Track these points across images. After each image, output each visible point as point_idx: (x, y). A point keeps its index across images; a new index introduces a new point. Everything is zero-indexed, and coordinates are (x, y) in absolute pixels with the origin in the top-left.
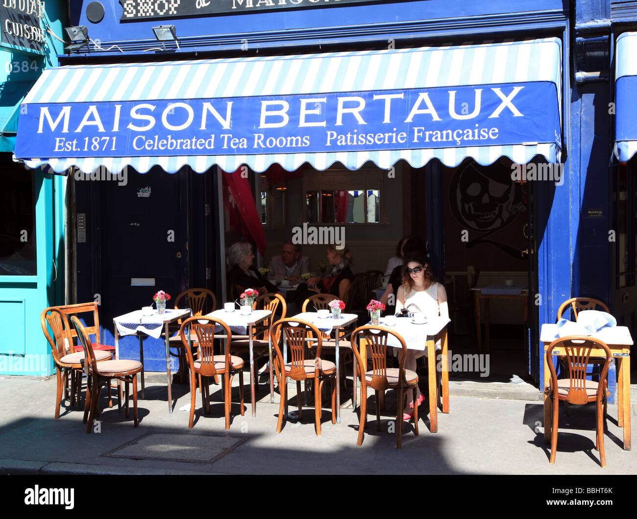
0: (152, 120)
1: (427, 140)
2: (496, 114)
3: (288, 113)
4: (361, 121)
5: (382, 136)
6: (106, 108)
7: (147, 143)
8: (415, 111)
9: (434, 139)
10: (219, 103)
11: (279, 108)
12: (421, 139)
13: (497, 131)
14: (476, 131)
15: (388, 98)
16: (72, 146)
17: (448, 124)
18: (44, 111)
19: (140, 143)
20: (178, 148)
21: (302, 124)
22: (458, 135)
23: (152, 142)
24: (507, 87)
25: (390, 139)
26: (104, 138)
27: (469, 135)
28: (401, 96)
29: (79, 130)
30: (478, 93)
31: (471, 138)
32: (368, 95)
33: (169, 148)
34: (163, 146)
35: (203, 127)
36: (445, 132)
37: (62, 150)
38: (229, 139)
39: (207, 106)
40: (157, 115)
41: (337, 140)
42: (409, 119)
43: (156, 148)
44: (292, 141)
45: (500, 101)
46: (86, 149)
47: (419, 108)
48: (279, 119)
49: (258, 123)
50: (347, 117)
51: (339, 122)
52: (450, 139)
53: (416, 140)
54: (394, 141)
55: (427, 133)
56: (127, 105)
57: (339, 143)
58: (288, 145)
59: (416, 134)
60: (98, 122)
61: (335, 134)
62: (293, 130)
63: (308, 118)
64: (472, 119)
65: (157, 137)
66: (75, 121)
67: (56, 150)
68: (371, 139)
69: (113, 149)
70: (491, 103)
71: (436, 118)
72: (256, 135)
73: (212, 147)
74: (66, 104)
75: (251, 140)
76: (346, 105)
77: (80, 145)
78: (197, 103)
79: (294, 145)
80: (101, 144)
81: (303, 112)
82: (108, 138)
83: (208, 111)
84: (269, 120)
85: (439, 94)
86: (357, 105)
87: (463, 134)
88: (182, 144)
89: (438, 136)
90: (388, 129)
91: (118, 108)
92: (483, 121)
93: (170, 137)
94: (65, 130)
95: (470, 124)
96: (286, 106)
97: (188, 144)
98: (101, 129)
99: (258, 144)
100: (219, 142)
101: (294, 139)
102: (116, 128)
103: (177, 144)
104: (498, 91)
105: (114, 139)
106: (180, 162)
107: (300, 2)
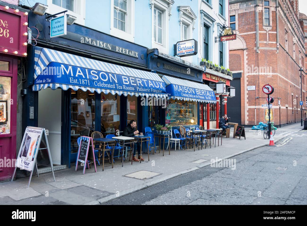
2: (161, 87)
4: (142, 85)
5: (146, 90)
6: (83, 69)
8: (150, 84)
9: (154, 92)
10: (113, 74)
11: (126, 79)
15: (145, 80)
16: (75, 81)
19: (96, 84)
21: (132, 84)
23: (99, 84)
26: (85, 80)
29: (77, 76)
30: (157, 82)
32: (141, 79)
33: (104, 86)
35: (111, 81)
37: (73, 82)
38: (118, 86)
39: (110, 75)
41: (139, 89)
42: (150, 86)
43: (101, 86)
44: (131, 88)
48: (127, 82)
51: (138, 85)
52: (156, 92)
60: (82, 74)
64: (158, 88)
65: (100, 82)
66: (75, 72)
67: (71, 82)
69: (89, 84)
71: (153, 86)
73: (115, 88)
74: (70, 65)
80: (85, 82)
81: (131, 81)
82: (87, 80)
85: (152, 81)
86: (140, 81)
87: (158, 91)
88: (107, 86)
91: (87, 70)
93: (103, 83)
97: (109, 86)
98: (84, 77)
102: (88, 77)
104: (159, 83)
105: (88, 81)
106: (108, 91)
107: (102, 47)
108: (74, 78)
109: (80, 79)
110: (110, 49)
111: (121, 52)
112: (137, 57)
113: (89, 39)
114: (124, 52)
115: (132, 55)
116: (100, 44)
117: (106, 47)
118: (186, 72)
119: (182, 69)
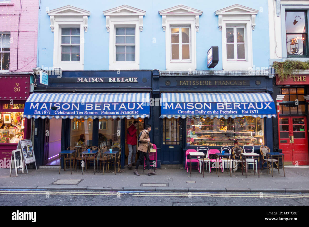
0: (60, 107)
1: (124, 113)
2: (138, 109)
3: (93, 107)
4: (109, 109)
5: (114, 112)
6: (48, 104)
7: (58, 112)
8: (121, 107)
9: (125, 113)
10: (76, 104)
11: (91, 105)
12: (122, 113)
13: (138, 112)
14: (134, 112)
15: (115, 104)
16: (39, 112)
17: (128, 110)
18: (32, 104)
19: (57, 112)
20: (66, 114)
21: (96, 109)
22: (130, 113)
24: (140, 103)
25: (116, 113)
26: (47, 111)
27: (132, 112)
28: (118, 104)
29: (41, 109)
30: (134, 104)
31: (133, 113)
32: (110, 103)
33: (64, 113)
34: (62, 113)
35: (72, 109)
36: (127, 112)
38: (79, 112)
39: (73, 104)
40: (61, 106)
41: (104, 113)
42: (120, 109)
43: (60, 114)
44: (93, 113)
45: (139, 106)
46: (43, 113)
47: (122, 107)
48: (91, 108)
49: (85, 109)
50: (106, 108)
51: (104, 109)
52: (128, 113)
53: (121, 113)
54: (116, 114)
55: (124, 112)
56: (53, 103)
57: (104, 114)
58: (93, 114)
59: (121, 112)
60: (46, 107)
61: (103, 111)
62: (94, 110)
63: (97, 108)
64: (133, 109)
65: (61, 111)
66: (40, 106)
67: (35, 113)
68: (112, 113)
69: (50, 113)
70: (137, 106)
71: (125, 109)
72: (85, 111)
73: (74, 114)
74: (38, 103)
75: (84, 113)
76: (106, 105)
77: (41, 112)
78: (71, 104)
79: (94, 114)
80: (47, 112)
81: (96, 107)
82: (48, 111)
83: (73, 105)
84: (88, 108)
85: (126, 104)
86: (108, 105)
87: (131, 112)
88: (67, 113)
89: (126, 113)
90: (115, 111)
91: (51, 104)
92: (135, 110)
93: (64, 111)
94: (37, 109)
95: (132, 110)
96: (92, 105)
97: (68, 113)
98: (47, 109)
99: (85, 113)
100: (76, 113)
101: (94, 112)
102: (50, 109)
103: (66, 113)
104: (138, 104)
105: (50, 111)
106: (67, 117)
107: (94, 81)
108: (38, 110)
109: (43, 111)
110: (102, 81)
111: (115, 81)
112: (136, 81)
113: (81, 79)
114: (119, 81)
115: (128, 81)
116: (91, 80)
117: (98, 81)
118: (225, 83)
119: (215, 81)
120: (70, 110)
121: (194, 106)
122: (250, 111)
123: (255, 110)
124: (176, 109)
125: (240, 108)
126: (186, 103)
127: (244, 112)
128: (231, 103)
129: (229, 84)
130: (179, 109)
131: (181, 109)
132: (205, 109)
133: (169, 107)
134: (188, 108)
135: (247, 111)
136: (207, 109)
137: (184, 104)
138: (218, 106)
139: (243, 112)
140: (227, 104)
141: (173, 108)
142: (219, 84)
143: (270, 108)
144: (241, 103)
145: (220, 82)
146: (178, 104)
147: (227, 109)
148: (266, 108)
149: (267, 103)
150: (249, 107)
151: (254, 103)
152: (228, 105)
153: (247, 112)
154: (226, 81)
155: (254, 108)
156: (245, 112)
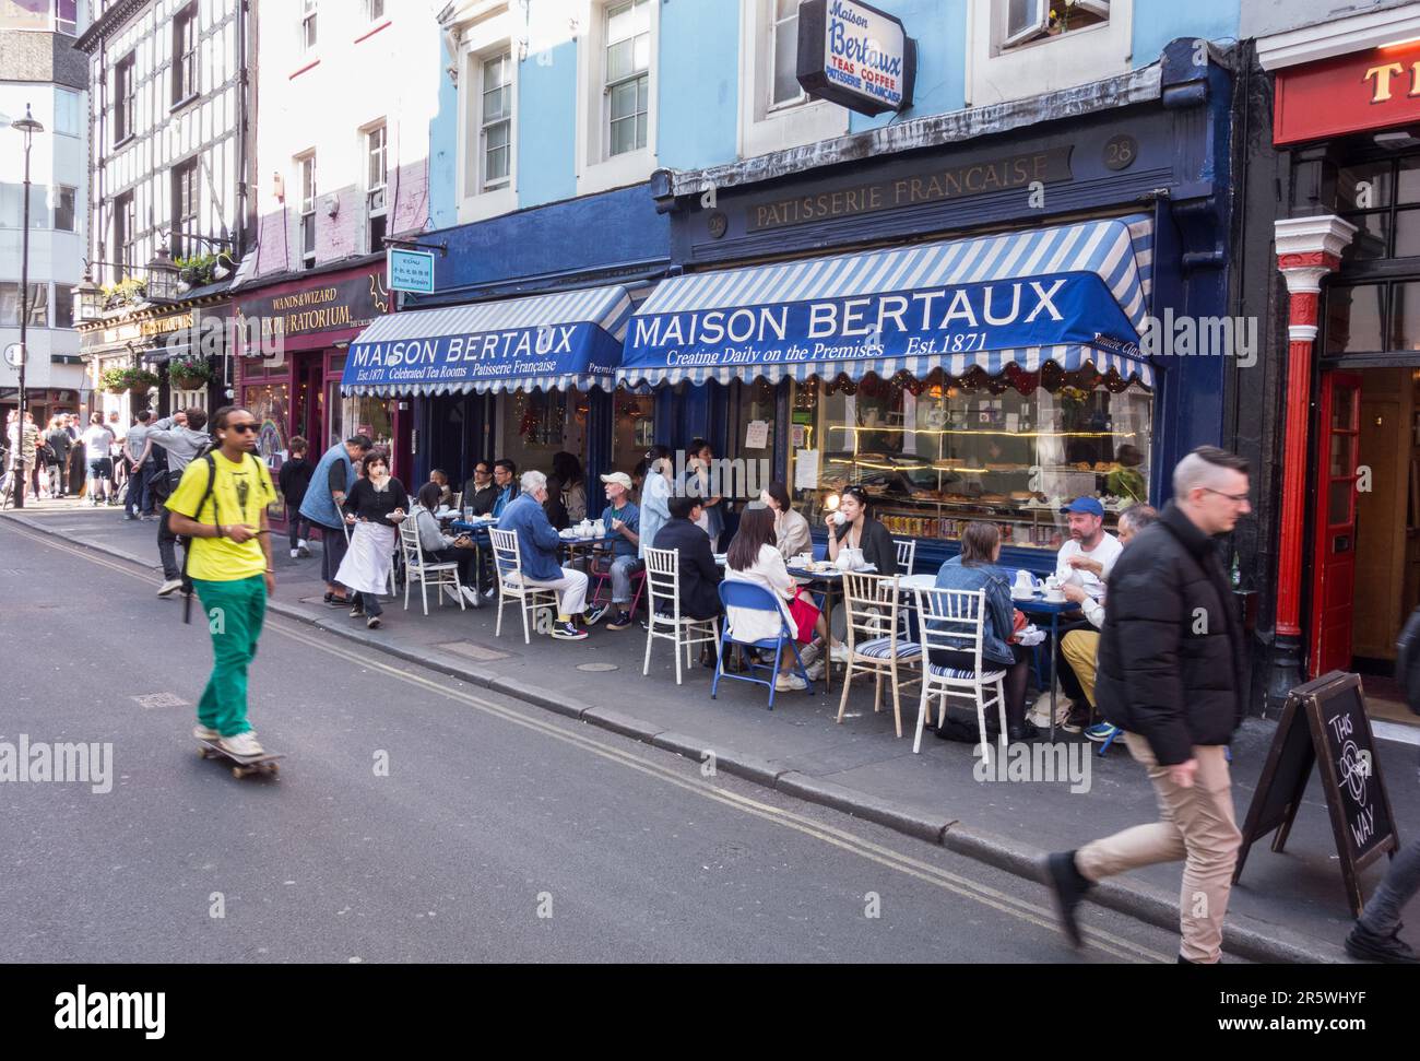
0: (401, 356)
2: (558, 350)
3: (461, 349)
5: (500, 368)
7: (396, 374)
8: (520, 347)
9: (524, 370)
10: (432, 340)
11: (458, 345)
12: (518, 371)
13: (555, 363)
14: (545, 364)
15: (509, 336)
16: (365, 377)
17: (533, 358)
19: (393, 374)
20: (408, 377)
21: (466, 357)
22: (536, 367)
24: (569, 327)
25: (503, 370)
26: (379, 370)
27: (541, 367)
28: (515, 334)
29: (370, 364)
30: (554, 331)
31: (542, 370)
32: (500, 334)
33: (405, 377)
34: (402, 376)
35: (422, 361)
36: (530, 365)
38: (431, 370)
39: (427, 344)
41: (478, 371)
42: (516, 354)
43: (400, 378)
45: (562, 339)
46: (370, 379)
48: (456, 354)
49: (446, 357)
50: (487, 352)
51: (483, 356)
53: (515, 372)
56: (394, 344)
57: (478, 374)
58: (455, 375)
59: (516, 367)
60: (379, 357)
61: (479, 366)
62: (459, 362)
63: (470, 353)
64: (546, 354)
65: (401, 369)
67: (359, 378)
68: (495, 370)
69: (381, 378)
70: (557, 340)
71: (529, 353)
72: (443, 368)
73: (423, 376)
74: (370, 344)
75: (440, 372)
76: (489, 342)
77: (370, 375)
78: (424, 342)
79: (458, 375)
80: (378, 374)
81: (468, 348)
83: (427, 348)
84: (452, 354)
85: (535, 332)
86: (494, 341)
87: (539, 367)
88: (406, 374)
89: (526, 367)
90: (504, 362)
91: (390, 346)
92: (551, 355)
93: (407, 368)
94: (365, 364)
95: (542, 358)
96: (462, 343)
97: (413, 374)
99: (443, 374)
100: (427, 373)
101: (459, 370)
102: (385, 362)
104: (563, 330)
108: (366, 369)
109: (373, 371)
118: (939, 189)
119: (898, 184)
120: (417, 366)
121: (726, 327)
122: (948, 337)
123: (975, 335)
124: (662, 343)
125: (902, 328)
126: (702, 313)
127: (916, 346)
128: (867, 302)
129: (960, 190)
130: (672, 343)
131: (681, 343)
132: (761, 338)
133: (646, 340)
134: (703, 338)
135: (932, 343)
136: (770, 341)
137: (695, 317)
138: (814, 320)
139: (910, 346)
140: (852, 307)
141: (654, 344)
142: (913, 199)
143: (1057, 316)
144: (916, 296)
145: (916, 184)
146: (676, 320)
147: (846, 332)
148: (1031, 318)
149: (1047, 281)
150: (951, 315)
151: (975, 292)
152: (854, 310)
153: (928, 348)
154: (948, 175)
155: (973, 323)
156: (919, 348)
